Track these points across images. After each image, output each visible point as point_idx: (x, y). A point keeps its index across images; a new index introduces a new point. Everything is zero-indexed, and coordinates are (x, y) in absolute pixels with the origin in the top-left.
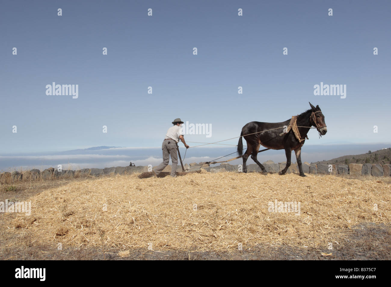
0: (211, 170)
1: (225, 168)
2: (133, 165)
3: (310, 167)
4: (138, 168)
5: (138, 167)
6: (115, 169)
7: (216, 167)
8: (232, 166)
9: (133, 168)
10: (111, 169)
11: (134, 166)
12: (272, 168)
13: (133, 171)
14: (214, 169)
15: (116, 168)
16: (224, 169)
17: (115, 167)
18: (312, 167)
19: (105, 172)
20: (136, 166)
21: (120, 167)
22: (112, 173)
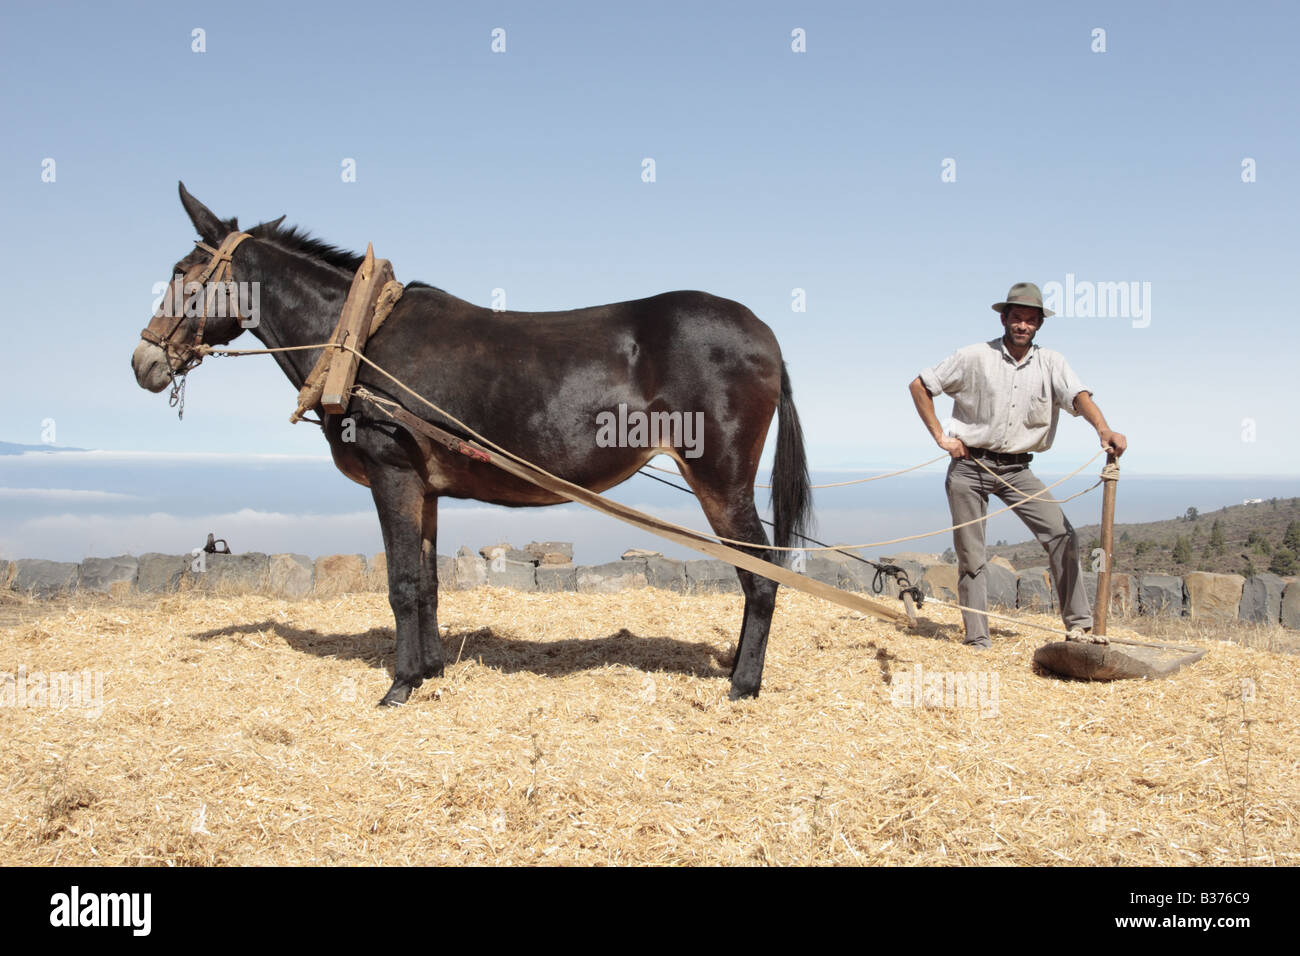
0: (581, 580)
1: (646, 574)
2: (219, 547)
3: (1018, 581)
4: (245, 563)
5: (245, 557)
6: (134, 567)
7: (605, 565)
8: (676, 564)
9: (223, 563)
10: (117, 565)
11: (227, 551)
12: (851, 580)
13: (220, 575)
14: (597, 578)
15: (141, 562)
16: (641, 576)
17: (137, 553)
18: (1029, 579)
19: (86, 579)
20: (236, 551)
21: (158, 557)
22: (118, 581)
